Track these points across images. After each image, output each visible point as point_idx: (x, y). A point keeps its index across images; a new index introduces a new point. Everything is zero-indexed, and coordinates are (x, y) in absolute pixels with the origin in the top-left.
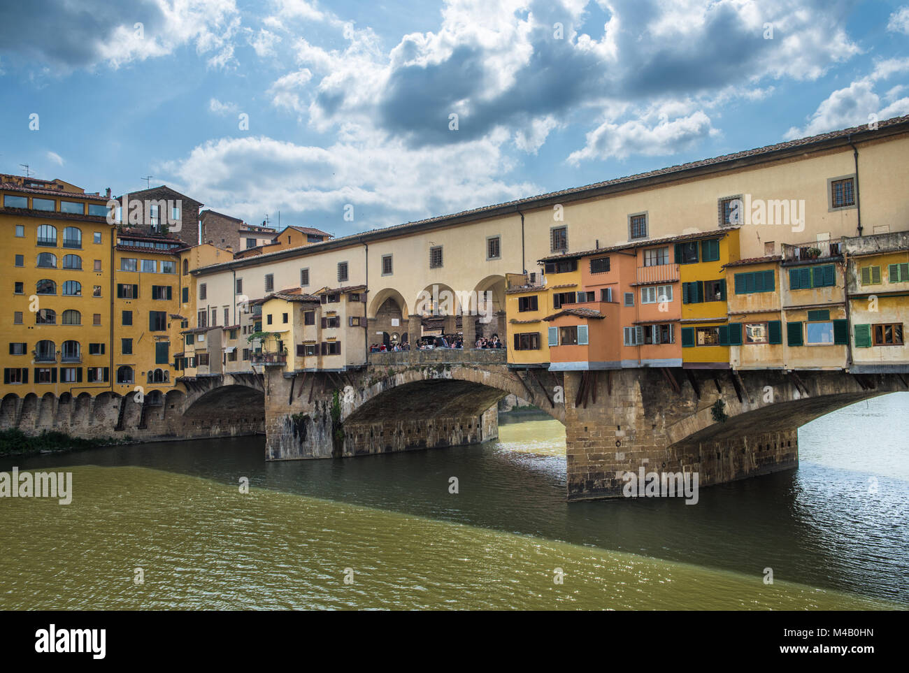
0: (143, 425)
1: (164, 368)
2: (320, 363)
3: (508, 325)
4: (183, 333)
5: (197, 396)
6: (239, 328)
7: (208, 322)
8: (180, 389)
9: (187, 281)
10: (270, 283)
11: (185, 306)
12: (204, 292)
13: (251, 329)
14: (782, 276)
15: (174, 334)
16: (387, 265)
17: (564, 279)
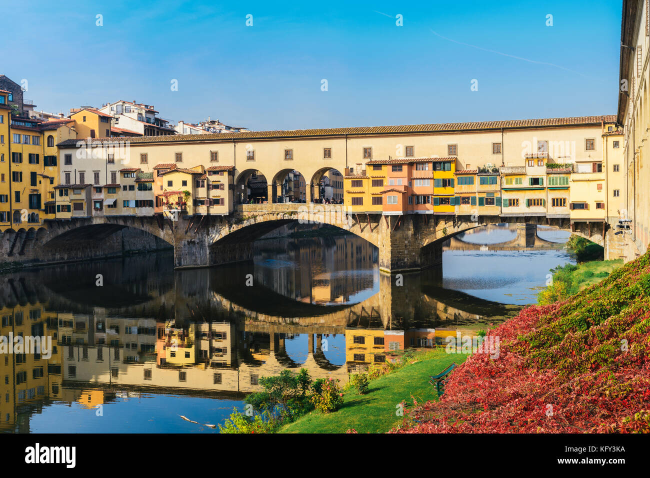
0: (21, 252)
1: (36, 212)
2: (208, 210)
3: (345, 194)
4: (55, 188)
5: (61, 231)
6: (119, 186)
7: (75, 180)
8: (45, 227)
9: (53, 151)
10: (144, 158)
11: (51, 168)
12: (68, 159)
13: (132, 188)
14: (477, 179)
15: (44, 188)
16: (251, 158)
17: (378, 173)
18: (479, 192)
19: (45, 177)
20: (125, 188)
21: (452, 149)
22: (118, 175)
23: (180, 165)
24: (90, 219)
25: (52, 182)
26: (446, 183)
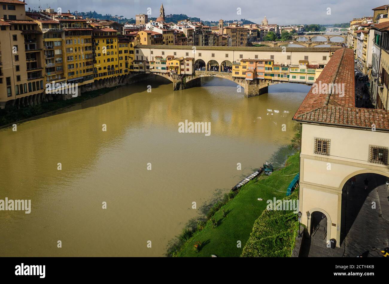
0: (122, 82)
1: (127, 69)
2: (185, 73)
3: (233, 70)
4: (133, 61)
5: (135, 75)
6: (154, 62)
7: (140, 59)
8: (130, 73)
9: (132, 49)
10: (163, 53)
11: (132, 54)
12: (137, 52)
13: (159, 63)
14: (281, 68)
15: (130, 61)
16: (200, 55)
17: (244, 64)
18: (281, 73)
19: (130, 57)
20: (157, 63)
21: (272, 57)
22: (154, 58)
23: (175, 57)
24: (145, 72)
25: (132, 59)
26: (269, 69)
